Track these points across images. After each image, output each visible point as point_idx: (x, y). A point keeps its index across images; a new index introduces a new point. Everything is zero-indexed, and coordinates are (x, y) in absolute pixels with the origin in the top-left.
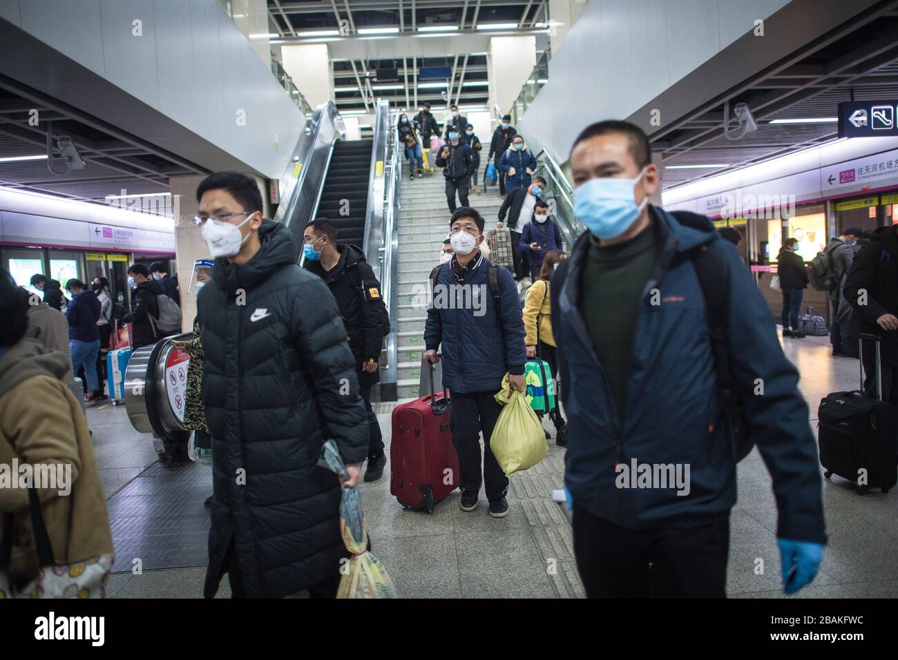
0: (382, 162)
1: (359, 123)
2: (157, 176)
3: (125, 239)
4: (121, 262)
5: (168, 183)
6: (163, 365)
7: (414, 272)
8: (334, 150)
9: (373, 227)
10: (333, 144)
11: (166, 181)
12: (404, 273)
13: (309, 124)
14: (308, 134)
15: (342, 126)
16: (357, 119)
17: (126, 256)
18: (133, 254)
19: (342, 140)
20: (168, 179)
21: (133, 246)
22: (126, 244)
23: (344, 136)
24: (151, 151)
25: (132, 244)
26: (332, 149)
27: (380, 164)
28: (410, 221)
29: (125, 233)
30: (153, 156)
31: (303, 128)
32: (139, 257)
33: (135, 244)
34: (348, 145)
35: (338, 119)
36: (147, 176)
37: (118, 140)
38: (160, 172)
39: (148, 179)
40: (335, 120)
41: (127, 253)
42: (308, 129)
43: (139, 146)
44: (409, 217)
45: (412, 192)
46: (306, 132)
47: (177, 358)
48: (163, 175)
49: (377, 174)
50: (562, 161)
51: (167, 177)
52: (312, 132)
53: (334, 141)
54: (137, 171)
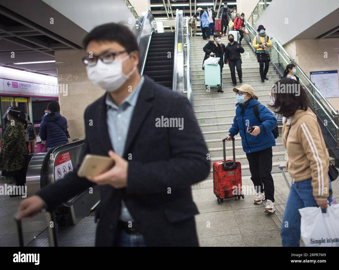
0: (181, 44)
1: (164, 25)
2: (46, 49)
3: (26, 89)
4: (23, 103)
5: (54, 55)
6: (53, 164)
7: (202, 106)
8: (152, 38)
9: (178, 82)
10: (151, 34)
11: (53, 53)
12: (197, 106)
13: (137, 23)
14: (137, 28)
15: (155, 25)
16: (162, 23)
17: (27, 99)
18: (31, 98)
19: (155, 32)
20: (54, 52)
21: (31, 93)
22: (27, 92)
23: (157, 31)
24: (44, 33)
25: (30, 92)
26: (151, 37)
27: (180, 44)
28: (198, 77)
29: (26, 85)
30: (45, 36)
31: (134, 25)
32: (35, 100)
33: (33, 92)
34: (159, 35)
35: (154, 22)
36: (40, 50)
37: (23, 25)
38: (49, 47)
39: (42, 52)
40: (152, 22)
41: (27, 97)
42: (137, 25)
43: (36, 30)
44: (198, 75)
45: (197, 61)
46: (136, 27)
47: (61, 159)
48: (50, 49)
49: (179, 50)
50: (283, 44)
51: (53, 50)
52: (139, 28)
53: (152, 33)
54: (34, 46)
